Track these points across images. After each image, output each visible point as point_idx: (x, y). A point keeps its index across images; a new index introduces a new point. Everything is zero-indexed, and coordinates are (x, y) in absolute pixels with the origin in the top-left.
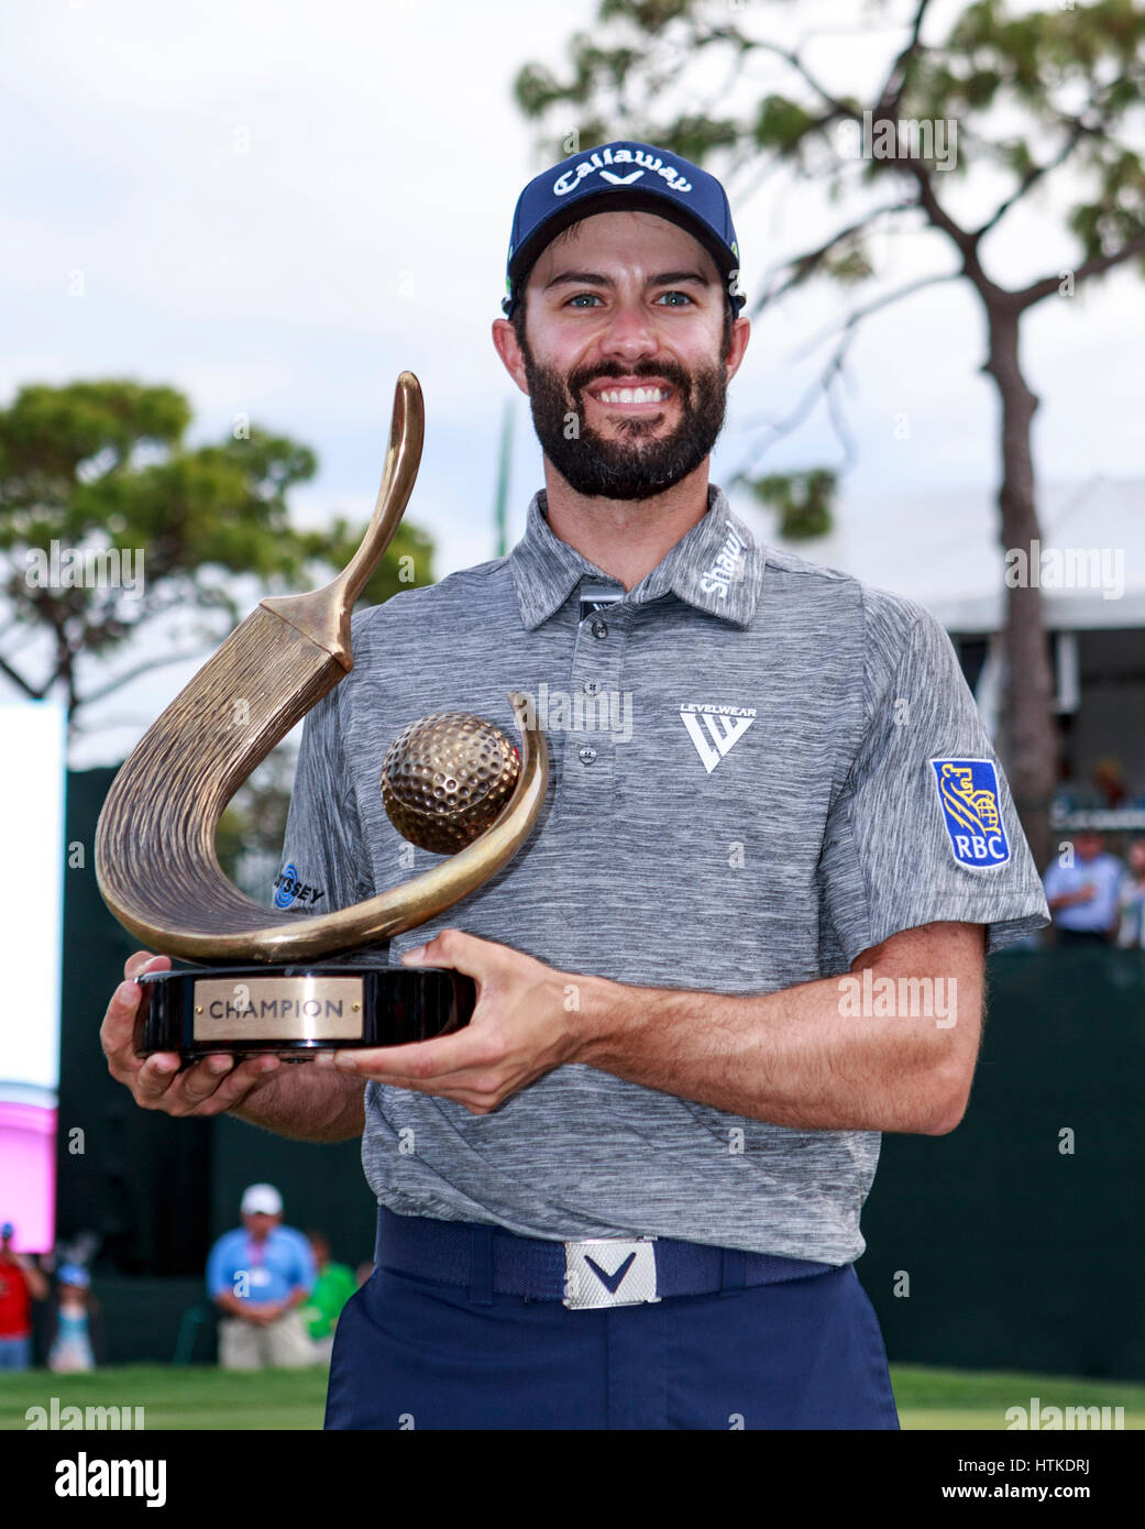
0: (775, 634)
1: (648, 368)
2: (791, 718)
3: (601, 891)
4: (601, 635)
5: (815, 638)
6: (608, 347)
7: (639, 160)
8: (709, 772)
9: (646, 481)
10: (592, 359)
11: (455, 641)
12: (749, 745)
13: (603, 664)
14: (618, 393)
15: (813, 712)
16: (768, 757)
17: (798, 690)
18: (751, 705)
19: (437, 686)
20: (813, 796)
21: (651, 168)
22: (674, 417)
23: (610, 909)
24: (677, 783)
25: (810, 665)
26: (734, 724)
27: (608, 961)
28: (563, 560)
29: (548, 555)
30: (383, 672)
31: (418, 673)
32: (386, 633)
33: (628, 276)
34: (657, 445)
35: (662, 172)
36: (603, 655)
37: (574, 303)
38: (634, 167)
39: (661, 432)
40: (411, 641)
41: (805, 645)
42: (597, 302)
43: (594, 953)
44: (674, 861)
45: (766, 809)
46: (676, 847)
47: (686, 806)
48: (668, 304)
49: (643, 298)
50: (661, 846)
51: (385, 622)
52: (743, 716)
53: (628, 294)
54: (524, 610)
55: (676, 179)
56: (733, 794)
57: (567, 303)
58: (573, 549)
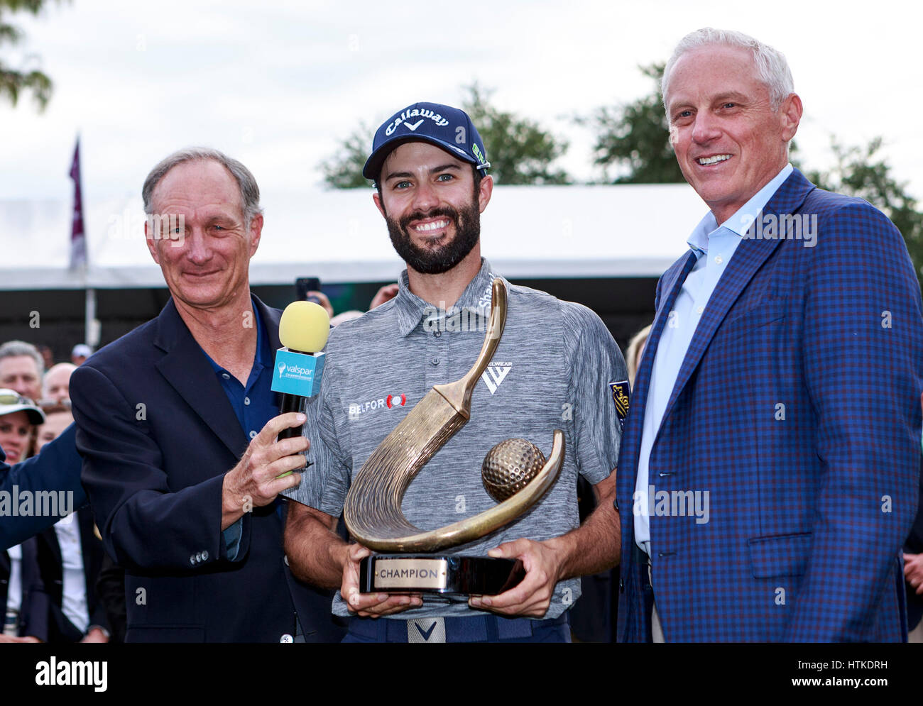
0: (520, 326)
1: (436, 213)
2: (528, 365)
3: (446, 457)
4: (438, 335)
5: (538, 326)
6: (415, 206)
7: (422, 114)
8: (493, 393)
9: (441, 265)
10: (410, 212)
11: (372, 345)
12: (510, 380)
13: (440, 349)
14: (424, 226)
15: (539, 361)
16: (519, 384)
17: (532, 351)
18: (508, 361)
19: (365, 367)
20: (542, 401)
21: (428, 117)
22: (452, 233)
23: (450, 465)
24: (477, 401)
25: (537, 338)
26: (502, 370)
27: (450, 490)
28: (416, 303)
29: (410, 302)
30: (340, 363)
31: (355, 362)
32: (339, 343)
33: (422, 170)
34: (443, 248)
35: (433, 118)
36: (440, 345)
37: (399, 186)
38: (420, 118)
39: (446, 242)
40: (351, 346)
41: (534, 329)
42: (410, 185)
43: (443, 486)
44: (479, 438)
45: (520, 409)
46: (479, 431)
47: (482, 411)
48: (443, 181)
49: (429, 180)
50: (472, 431)
51: (338, 338)
52: (506, 366)
53: (423, 179)
54: (401, 328)
55: (440, 120)
56: (505, 404)
57: (396, 187)
58: (420, 298)
